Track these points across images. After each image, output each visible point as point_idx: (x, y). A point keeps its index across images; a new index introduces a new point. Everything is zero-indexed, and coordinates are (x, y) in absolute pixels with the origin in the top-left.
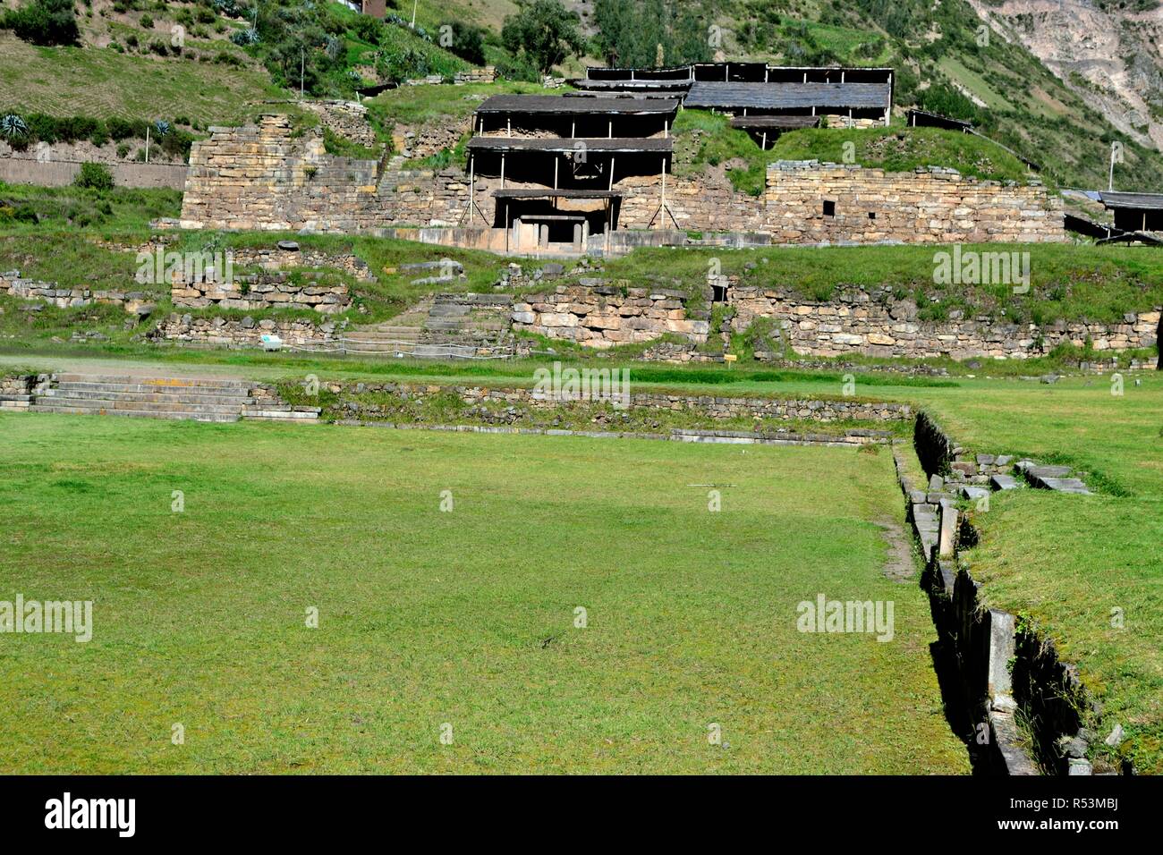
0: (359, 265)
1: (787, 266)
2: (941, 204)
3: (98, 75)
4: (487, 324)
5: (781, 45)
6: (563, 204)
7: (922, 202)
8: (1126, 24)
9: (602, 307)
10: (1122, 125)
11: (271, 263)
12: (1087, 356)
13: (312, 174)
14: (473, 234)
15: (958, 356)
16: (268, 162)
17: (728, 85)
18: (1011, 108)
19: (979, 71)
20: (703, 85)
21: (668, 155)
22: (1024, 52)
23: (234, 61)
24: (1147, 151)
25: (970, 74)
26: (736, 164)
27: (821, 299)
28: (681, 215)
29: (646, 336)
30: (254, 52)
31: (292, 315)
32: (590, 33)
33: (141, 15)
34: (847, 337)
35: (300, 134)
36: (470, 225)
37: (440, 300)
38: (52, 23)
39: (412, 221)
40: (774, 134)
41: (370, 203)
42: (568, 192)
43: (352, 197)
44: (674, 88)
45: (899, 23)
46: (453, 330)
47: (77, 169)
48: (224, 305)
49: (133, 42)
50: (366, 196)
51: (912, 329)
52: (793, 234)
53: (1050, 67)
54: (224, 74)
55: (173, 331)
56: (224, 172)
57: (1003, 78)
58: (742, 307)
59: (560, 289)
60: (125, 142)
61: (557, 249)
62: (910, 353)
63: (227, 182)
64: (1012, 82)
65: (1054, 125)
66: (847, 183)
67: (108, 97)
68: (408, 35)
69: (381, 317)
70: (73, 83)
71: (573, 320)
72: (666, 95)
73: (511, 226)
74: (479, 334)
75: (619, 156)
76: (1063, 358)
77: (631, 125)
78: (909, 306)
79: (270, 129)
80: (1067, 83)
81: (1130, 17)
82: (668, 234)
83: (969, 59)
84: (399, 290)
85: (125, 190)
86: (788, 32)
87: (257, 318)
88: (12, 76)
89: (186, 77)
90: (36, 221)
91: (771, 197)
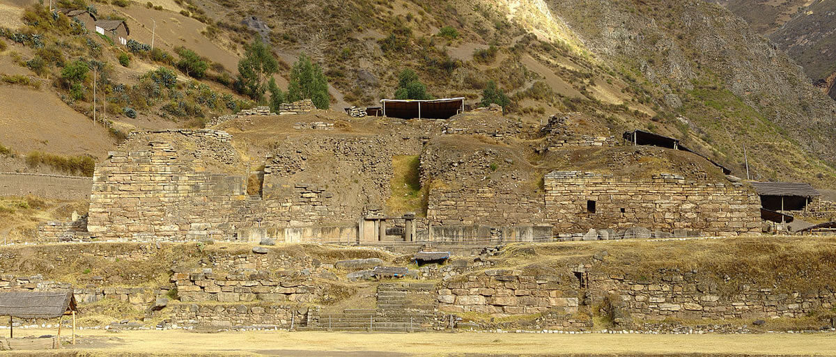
2: (672, 201)
7: (658, 200)
11: (248, 264)
15: (746, 317)
16: (158, 179)
26: (519, 174)
29: (535, 310)
34: (669, 306)
37: (383, 288)
39: (276, 222)
41: (241, 209)
46: (400, 310)
50: (238, 203)
51: (714, 299)
52: (567, 225)
56: (122, 187)
58: (595, 286)
59: (472, 278)
61: (393, 240)
62: (713, 316)
63: (125, 195)
65: (616, 109)
66: (603, 187)
71: (482, 300)
78: (710, 283)
79: (159, 153)
82: (475, 227)
87: (249, 306)
91: (549, 198)
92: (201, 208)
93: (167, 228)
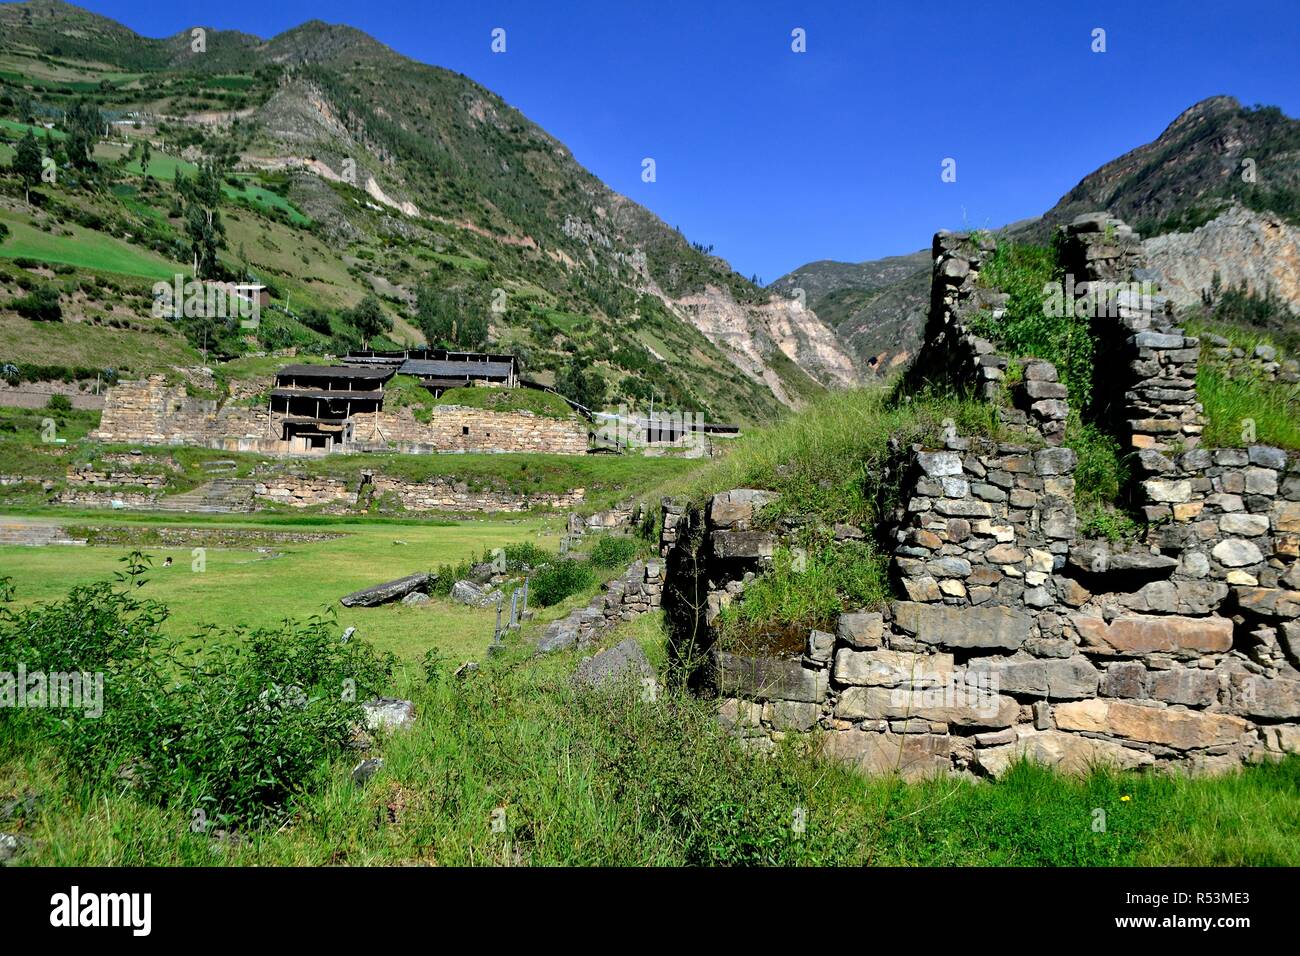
0: (175, 463)
1: (405, 465)
2: (525, 429)
3: (72, 339)
4: (239, 495)
5: (529, 323)
6: (322, 427)
7: (515, 428)
8: (752, 312)
9: (302, 486)
10: (748, 372)
11: (125, 462)
12: (549, 510)
13: (178, 408)
14: (269, 443)
15: (487, 510)
16: (152, 400)
17: (426, 361)
18: (679, 361)
19: (661, 338)
20: (412, 361)
21: (380, 402)
22: (692, 327)
23: (164, 332)
24: (760, 387)
25: (656, 340)
26: (418, 406)
27: (419, 482)
28: (386, 433)
29: (326, 501)
30: (178, 326)
31: (134, 489)
32: (414, 313)
33: (105, 303)
34: (431, 501)
35: (173, 385)
36: (269, 438)
37: (216, 482)
38: (44, 308)
39: (236, 435)
40: (443, 389)
41: (211, 425)
42: (326, 421)
43: (201, 421)
44: (394, 363)
45: (614, 308)
46: (220, 498)
47: (49, 398)
48: (96, 484)
49: (98, 319)
50: (210, 420)
51: (464, 497)
52: (446, 444)
53: (707, 336)
54: (158, 341)
55: (66, 498)
57: (676, 343)
58: (379, 486)
59: (281, 476)
60: (84, 381)
61: (316, 451)
62: (463, 509)
63: (127, 411)
64: (681, 346)
65: (704, 371)
66: (475, 417)
67: (77, 354)
68: (282, 316)
69: (183, 490)
70: (54, 345)
71: (287, 492)
72: (388, 367)
73: (290, 439)
74: (234, 500)
75: (352, 401)
76: (538, 511)
77: (361, 384)
78: (463, 485)
79: (155, 382)
80: (717, 346)
81: (755, 308)
82: (377, 443)
83: (656, 331)
84: (197, 476)
85: (79, 410)
86: (534, 316)
87: (114, 491)
88: (12, 339)
89: (131, 341)
90: (14, 431)
91: (435, 424)
92: (182, 423)
93: (156, 437)
